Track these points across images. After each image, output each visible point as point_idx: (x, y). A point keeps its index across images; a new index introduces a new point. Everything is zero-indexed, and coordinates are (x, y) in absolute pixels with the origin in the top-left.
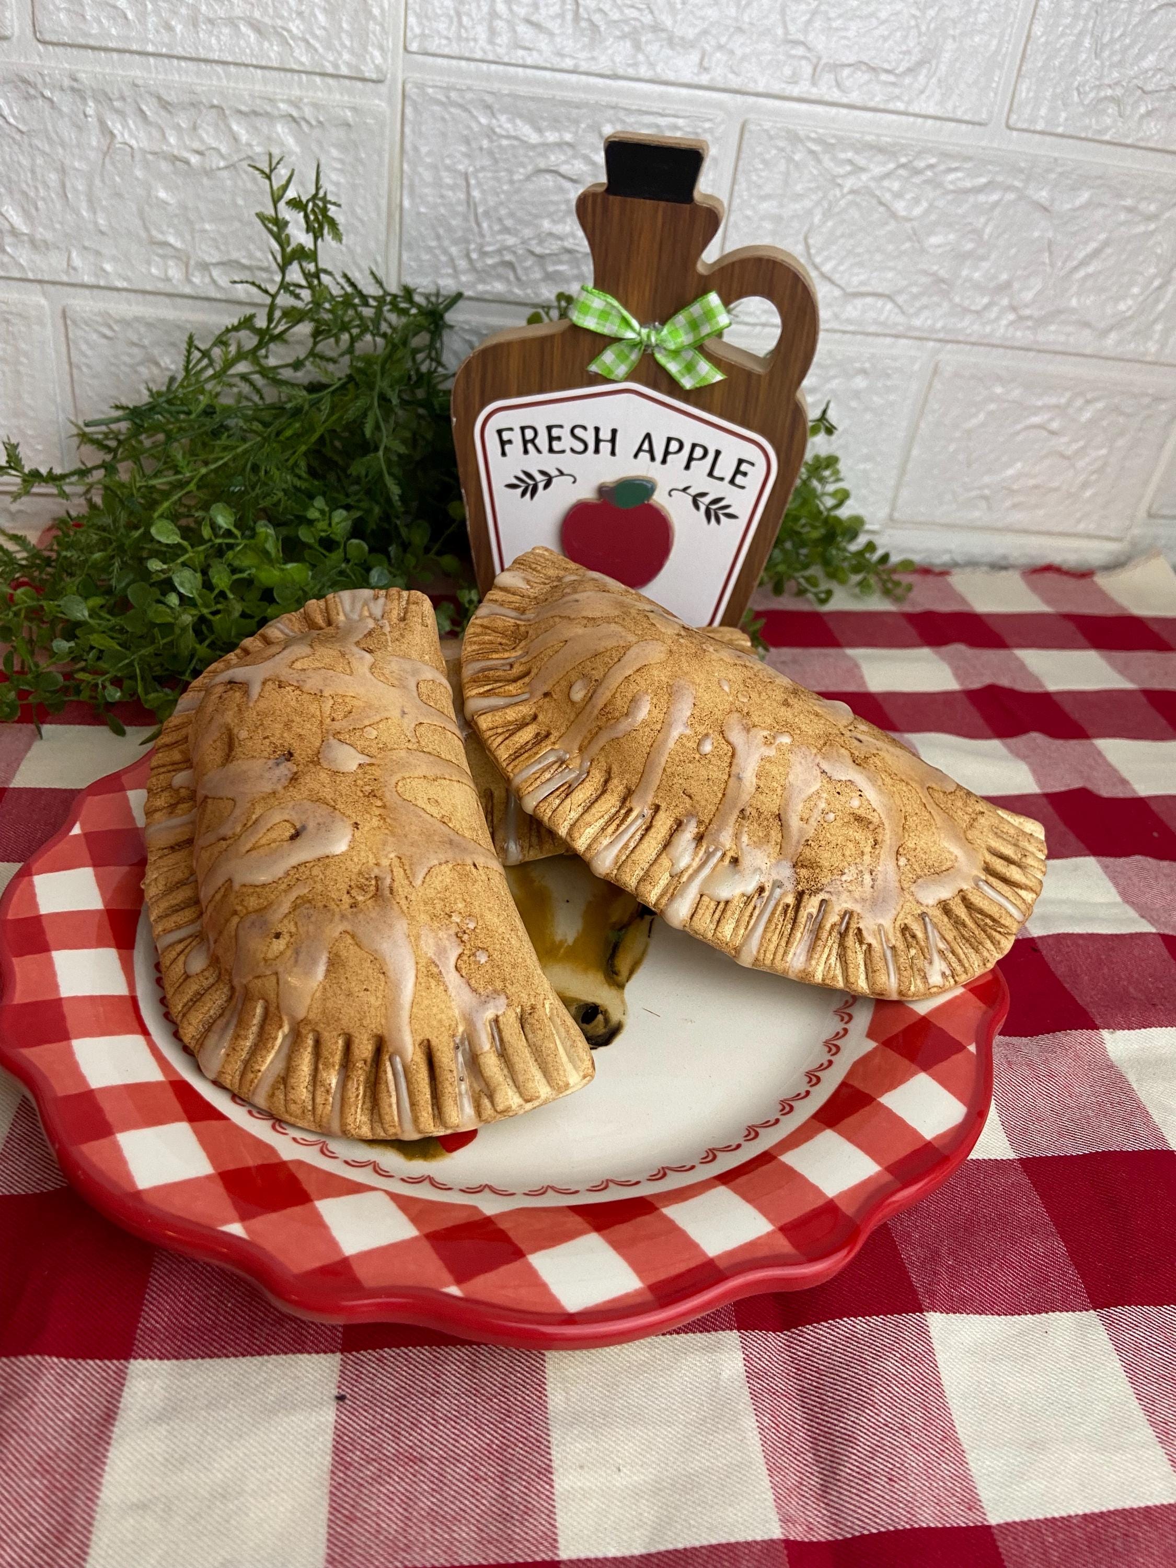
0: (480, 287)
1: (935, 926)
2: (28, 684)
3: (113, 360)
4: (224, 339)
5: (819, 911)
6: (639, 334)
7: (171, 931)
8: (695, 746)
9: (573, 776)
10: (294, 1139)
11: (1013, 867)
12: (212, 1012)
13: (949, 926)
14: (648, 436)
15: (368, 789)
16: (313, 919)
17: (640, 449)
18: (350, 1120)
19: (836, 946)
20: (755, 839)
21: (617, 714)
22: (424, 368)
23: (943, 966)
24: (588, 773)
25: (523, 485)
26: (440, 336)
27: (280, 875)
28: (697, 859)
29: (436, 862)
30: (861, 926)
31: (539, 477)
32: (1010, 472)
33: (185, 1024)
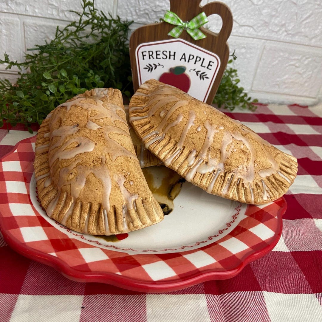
0: (139, 20)
1: (265, 184)
2: (6, 117)
3: (36, 37)
4: (67, 28)
5: (231, 178)
6: (182, 24)
7: (41, 176)
8: (196, 129)
9: (160, 138)
10: (74, 234)
11: (288, 168)
12: (51, 198)
13: (269, 184)
14: (184, 54)
15: (100, 135)
16: (82, 169)
17: (182, 58)
18: (90, 228)
19: (236, 188)
20: (213, 157)
21: (173, 119)
22: (122, 40)
23: (268, 195)
24: (165, 137)
25: (149, 68)
26: (127, 32)
27: (74, 157)
28: (196, 162)
29: (119, 156)
30: (243, 182)
31: (153, 66)
32: (285, 77)
33: (43, 201)
